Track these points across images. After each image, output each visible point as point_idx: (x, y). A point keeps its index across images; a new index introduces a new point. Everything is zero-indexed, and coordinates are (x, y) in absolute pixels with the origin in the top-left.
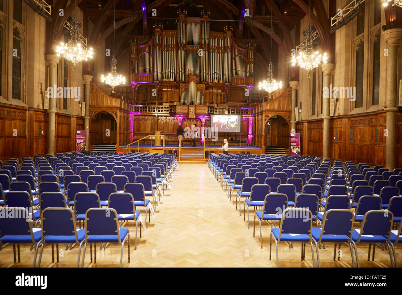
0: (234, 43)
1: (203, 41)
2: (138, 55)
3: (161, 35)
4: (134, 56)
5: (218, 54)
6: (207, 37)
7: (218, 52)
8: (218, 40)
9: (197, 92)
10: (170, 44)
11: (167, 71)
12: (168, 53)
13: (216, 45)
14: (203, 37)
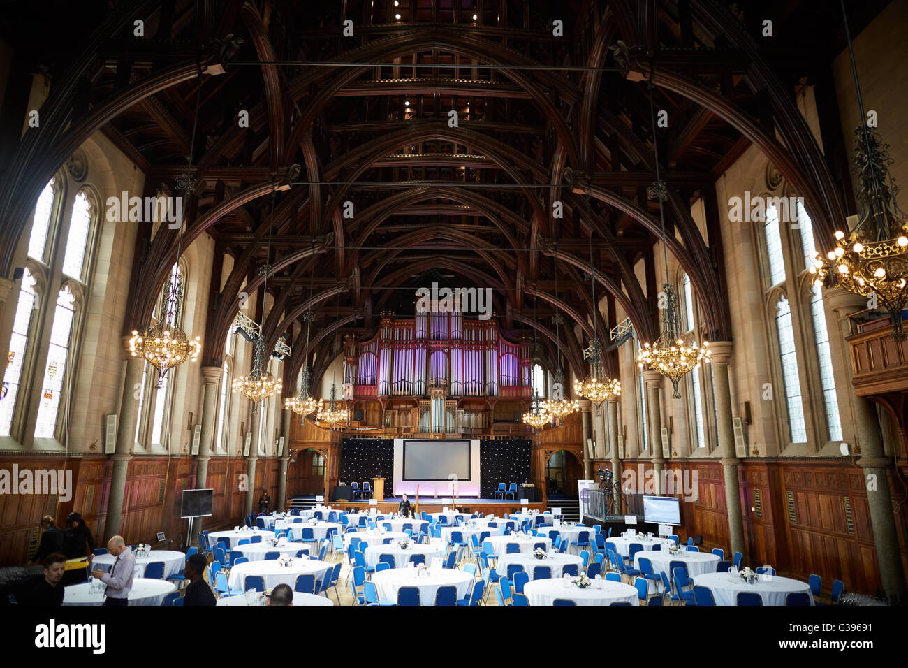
0: (500, 336)
1: (453, 334)
2: (357, 356)
3: (392, 327)
4: (351, 359)
5: (477, 353)
6: (460, 329)
7: (477, 349)
8: (477, 331)
9: (445, 413)
10: (404, 339)
11: (399, 380)
12: (400, 352)
13: (473, 339)
14: (453, 329)
